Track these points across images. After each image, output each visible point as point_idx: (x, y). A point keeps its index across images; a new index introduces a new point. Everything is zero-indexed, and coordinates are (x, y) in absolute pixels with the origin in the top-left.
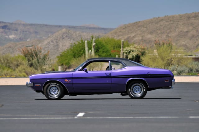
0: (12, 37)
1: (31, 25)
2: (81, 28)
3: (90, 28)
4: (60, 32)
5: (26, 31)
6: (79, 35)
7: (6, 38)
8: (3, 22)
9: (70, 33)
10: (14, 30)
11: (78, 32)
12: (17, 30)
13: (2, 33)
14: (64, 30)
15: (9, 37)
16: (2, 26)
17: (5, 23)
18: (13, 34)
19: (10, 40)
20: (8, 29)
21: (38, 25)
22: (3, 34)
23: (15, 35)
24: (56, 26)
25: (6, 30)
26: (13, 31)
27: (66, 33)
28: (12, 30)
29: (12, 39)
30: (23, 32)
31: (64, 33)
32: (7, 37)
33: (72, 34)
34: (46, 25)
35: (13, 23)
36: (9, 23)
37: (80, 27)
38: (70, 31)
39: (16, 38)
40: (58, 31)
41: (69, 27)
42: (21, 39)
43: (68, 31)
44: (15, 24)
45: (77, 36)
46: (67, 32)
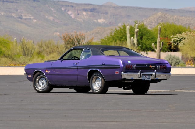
0: (101, 21)
1: (123, 7)
2: (180, 12)
3: (191, 12)
4: (155, 16)
5: (117, 15)
6: (177, 19)
7: (94, 22)
8: (91, 4)
9: (166, 18)
10: (104, 14)
11: (176, 17)
12: (107, 13)
13: (90, 16)
14: (159, 14)
15: (97, 21)
16: (91, 8)
17: (93, 5)
18: (102, 18)
19: (99, 25)
20: (97, 12)
21: (131, 7)
22: (91, 18)
23: (104, 19)
24: (151, 9)
25: (95, 14)
26: (102, 15)
27: (162, 17)
28: (102, 13)
29: (102, 23)
30: (114, 15)
31: (159, 17)
32: (96, 21)
33: (169, 19)
34: (140, 9)
35: (102, 6)
36: (98, 5)
37: (178, 10)
38: (166, 15)
39: (106, 23)
40: (153, 15)
41: (167, 10)
42: (111, 24)
43: (165, 15)
44: (105, 6)
45: (175, 20)
46: (163, 15)
